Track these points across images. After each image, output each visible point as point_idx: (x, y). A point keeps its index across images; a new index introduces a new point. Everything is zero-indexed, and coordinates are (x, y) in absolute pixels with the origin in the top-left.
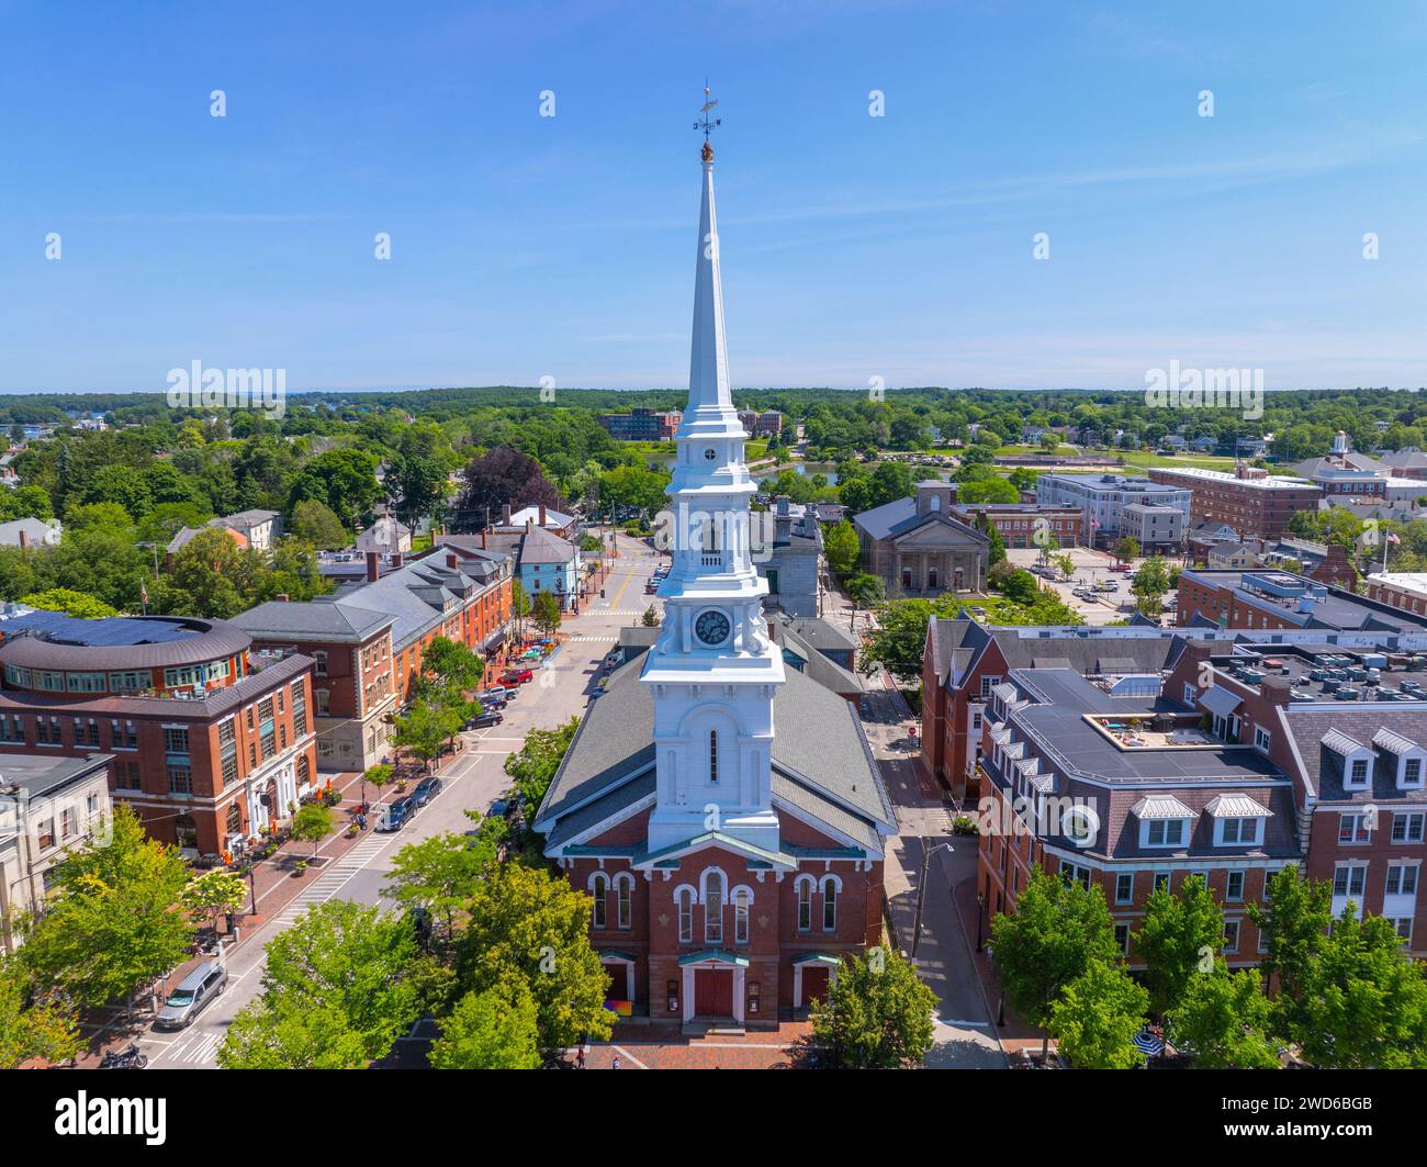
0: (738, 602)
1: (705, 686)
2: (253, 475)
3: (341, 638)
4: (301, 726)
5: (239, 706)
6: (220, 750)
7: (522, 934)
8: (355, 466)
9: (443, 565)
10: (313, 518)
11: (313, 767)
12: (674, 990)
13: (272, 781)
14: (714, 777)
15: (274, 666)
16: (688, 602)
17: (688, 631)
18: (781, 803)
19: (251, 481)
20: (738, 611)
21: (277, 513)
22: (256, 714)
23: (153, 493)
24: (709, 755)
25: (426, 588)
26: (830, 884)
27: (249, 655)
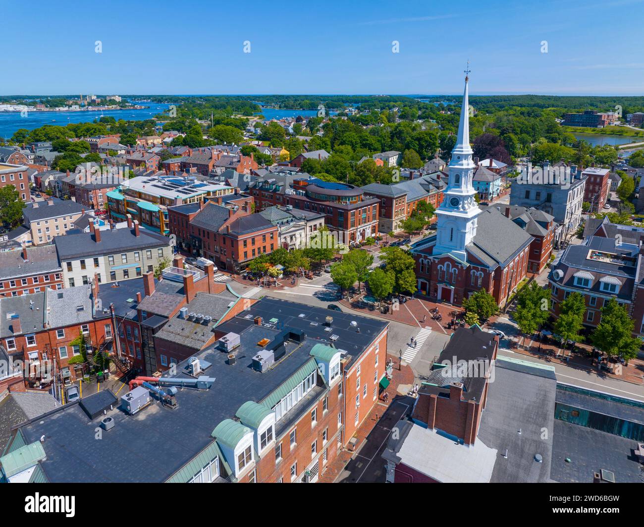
0: (461, 196)
1: (449, 216)
2: (397, 137)
3: (390, 196)
4: (374, 218)
5: (357, 209)
6: (351, 219)
7: (395, 264)
8: (430, 137)
9: (435, 178)
10: (410, 156)
11: (377, 230)
12: (436, 290)
13: (364, 230)
14: (451, 240)
15: (369, 200)
16: (449, 195)
17: (448, 202)
18: (468, 249)
19: (396, 139)
20: (462, 199)
21: (400, 153)
22: (361, 211)
23: (361, 143)
24: (451, 234)
25: (426, 184)
26: (481, 274)
27: (363, 196)
